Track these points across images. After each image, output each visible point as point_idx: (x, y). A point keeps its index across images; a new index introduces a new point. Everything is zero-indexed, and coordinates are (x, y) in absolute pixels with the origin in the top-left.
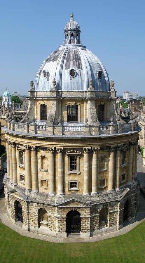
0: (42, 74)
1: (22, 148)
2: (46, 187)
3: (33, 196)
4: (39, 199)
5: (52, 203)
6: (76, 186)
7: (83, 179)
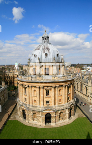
0: (33, 55)
1: (26, 87)
2: (36, 103)
3: (30, 107)
4: (33, 109)
5: (39, 110)
6: (49, 103)
7: (52, 99)
